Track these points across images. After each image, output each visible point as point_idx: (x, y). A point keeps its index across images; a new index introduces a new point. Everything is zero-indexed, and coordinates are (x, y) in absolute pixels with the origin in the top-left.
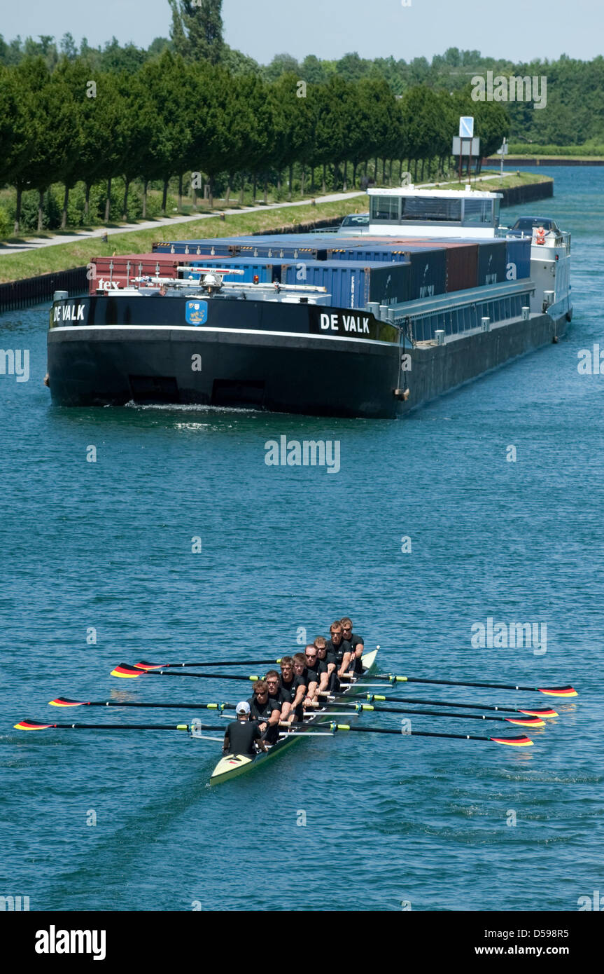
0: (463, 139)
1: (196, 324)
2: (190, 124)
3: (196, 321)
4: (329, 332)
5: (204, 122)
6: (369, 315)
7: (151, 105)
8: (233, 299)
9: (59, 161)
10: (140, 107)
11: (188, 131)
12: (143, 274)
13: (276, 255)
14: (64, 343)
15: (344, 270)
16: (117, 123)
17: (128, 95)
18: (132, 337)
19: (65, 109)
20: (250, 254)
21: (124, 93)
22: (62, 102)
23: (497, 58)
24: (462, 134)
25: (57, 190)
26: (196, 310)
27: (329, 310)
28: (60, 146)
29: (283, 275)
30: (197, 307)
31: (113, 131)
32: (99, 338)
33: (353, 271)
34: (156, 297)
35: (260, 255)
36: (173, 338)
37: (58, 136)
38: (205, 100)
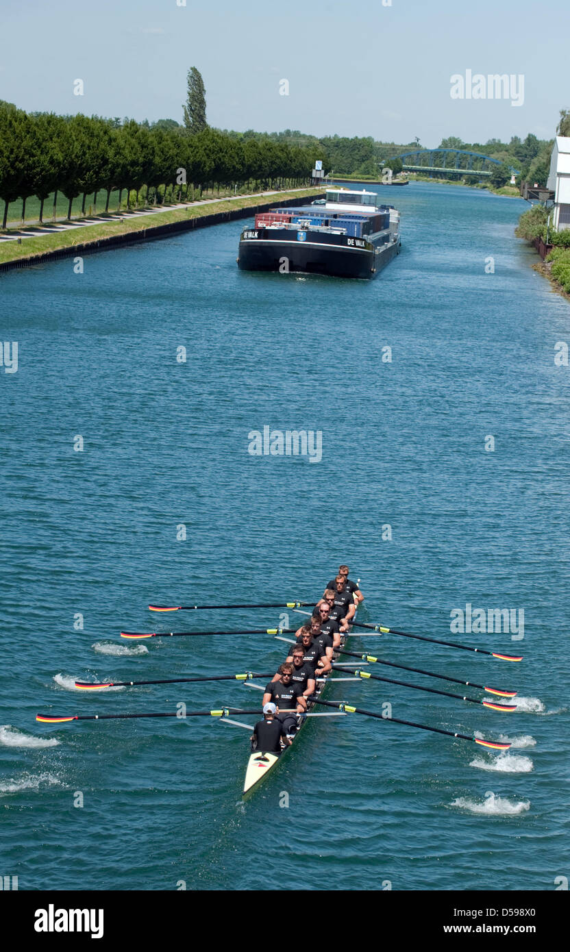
0: (317, 170)
1: (301, 240)
2: (214, 160)
3: (302, 240)
4: (351, 246)
5: (220, 160)
6: (364, 240)
7: (201, 151)
8: (313, 232)
9: (167, 175)
10: (197, 153)
11: (213, 163)
12: (276, 221)
13: (317, 215)
14: (249, 246)
15: (353, 223)
16: (189, 159)
17: (192, 147)
18: (277, 245)
19: (171, 152)
20: (307, 215)
21: (190, 146)
22: (170, 149)
23: (308, 134)
24: (316, 168)
25: (162, 187)
26: (302, 235)
27: (351, 238)
28: (168, 168)
29: (329, 223)
30: (302, 234)
31: (187, 162)
32: (264, 245)
33: (356, 223)
34: (284, 230)
35: (311, 215)
36: (293, 246)
37: (167, 164)
38: (221, 149)
